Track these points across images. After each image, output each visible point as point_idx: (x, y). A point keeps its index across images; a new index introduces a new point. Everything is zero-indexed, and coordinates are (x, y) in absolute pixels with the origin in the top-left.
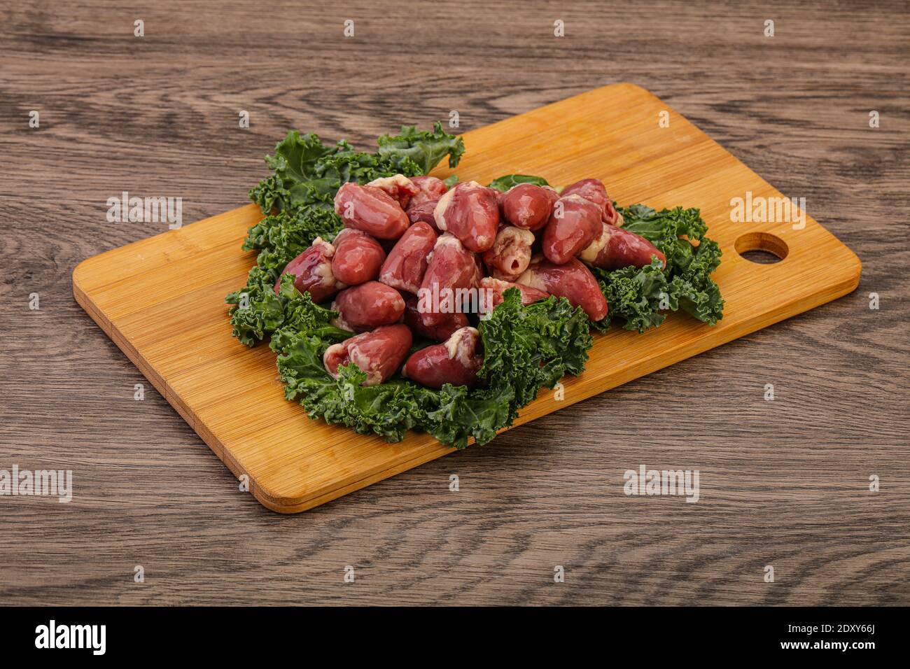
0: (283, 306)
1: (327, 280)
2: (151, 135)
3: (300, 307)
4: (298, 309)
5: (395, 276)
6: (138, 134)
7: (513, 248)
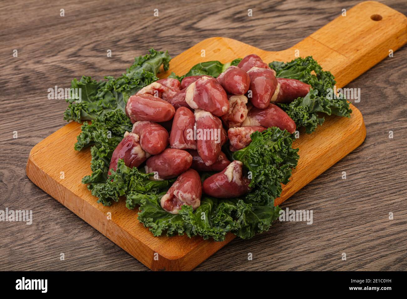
0: (123, 178)
1: (141, 155)
3: (132, 177)
4: (132, 179)
5: (181, 142)
7: (238, 107)
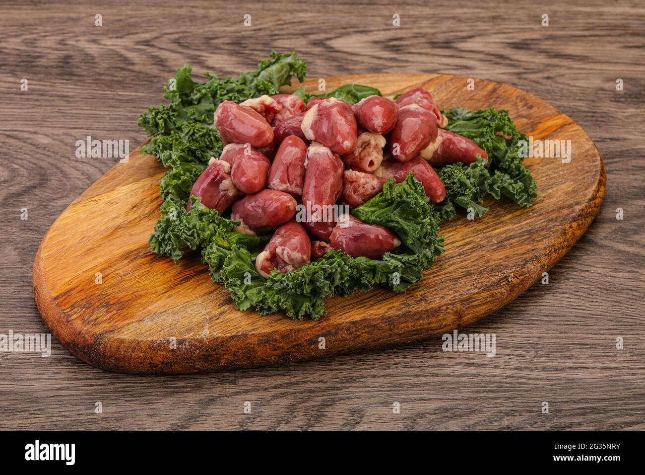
2: (51, 74)
6: (40, 73)
7: (370, 150)
